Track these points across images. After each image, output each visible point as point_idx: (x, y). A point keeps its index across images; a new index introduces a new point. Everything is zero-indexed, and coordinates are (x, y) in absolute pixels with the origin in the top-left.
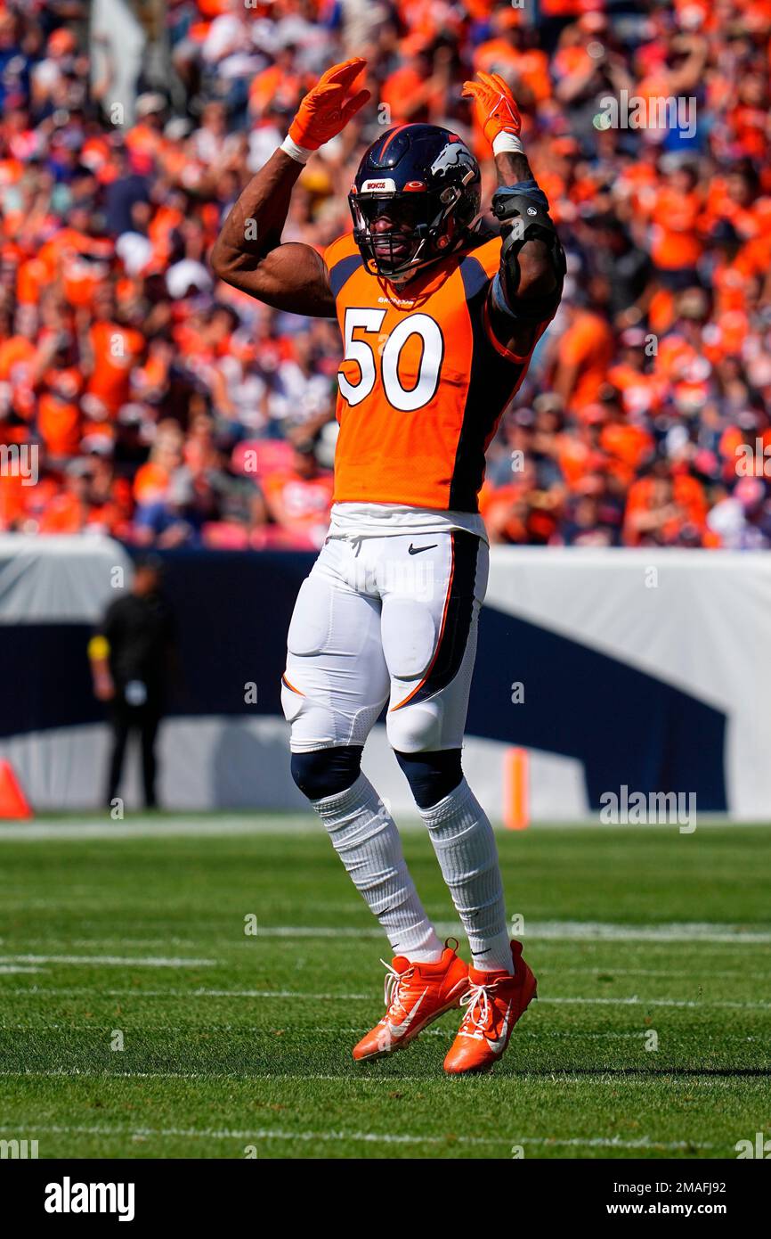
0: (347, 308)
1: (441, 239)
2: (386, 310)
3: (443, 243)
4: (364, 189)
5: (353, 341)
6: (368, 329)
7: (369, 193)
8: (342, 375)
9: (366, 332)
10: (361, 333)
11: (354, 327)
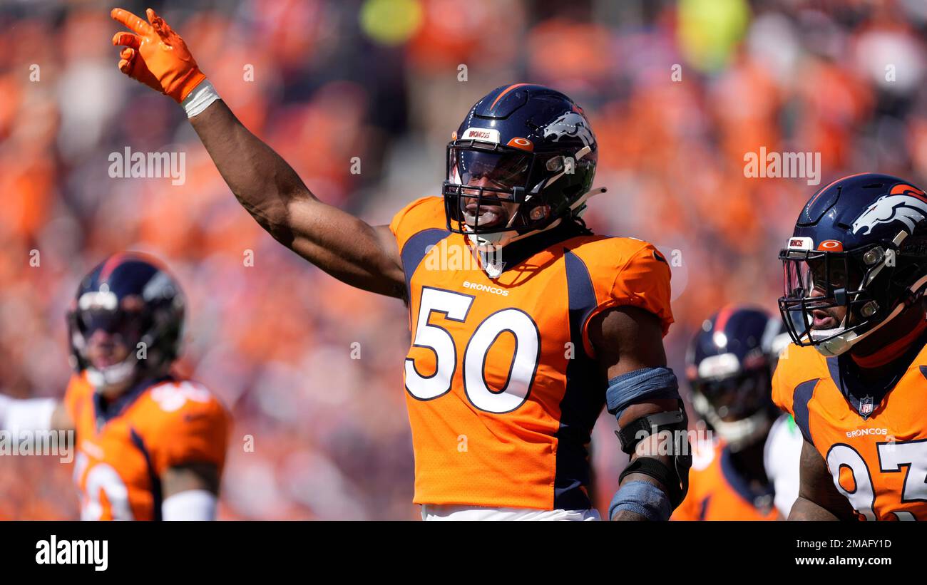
0: (424, 287)
1: (535, 209)
2: (474, 297)
3: (537, 214)
4: (466, 136)
5: (428, 325)
6: (449, 316)
7: (469, 141)
8: (411, 362)
9: (447, 318)
10: (439, 319)
11: (432, 310)
